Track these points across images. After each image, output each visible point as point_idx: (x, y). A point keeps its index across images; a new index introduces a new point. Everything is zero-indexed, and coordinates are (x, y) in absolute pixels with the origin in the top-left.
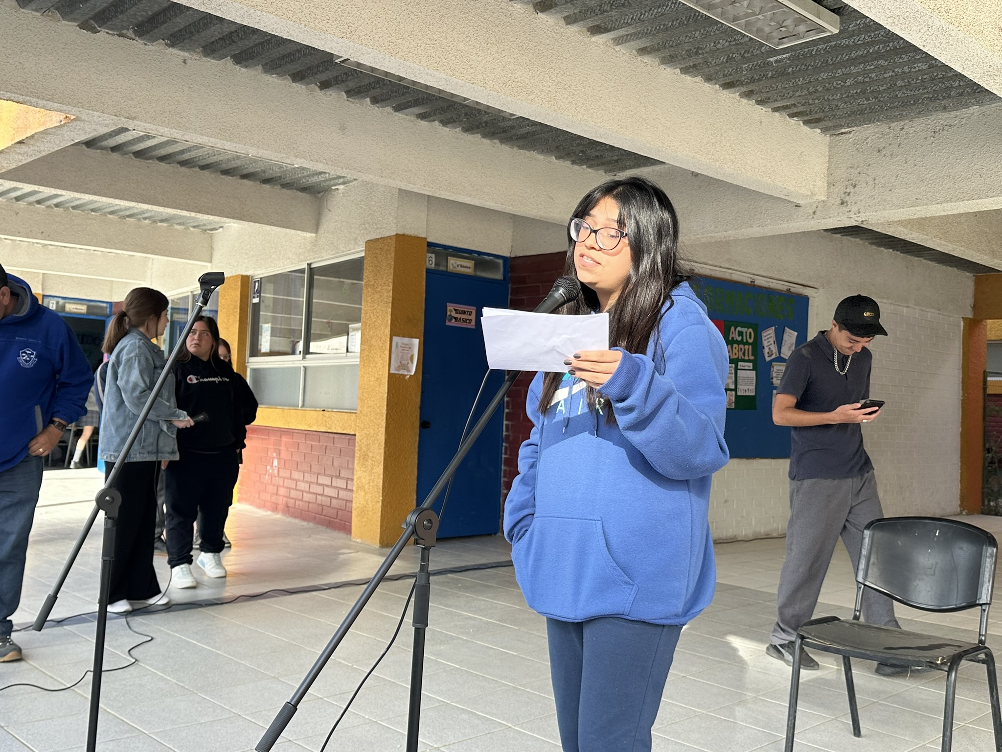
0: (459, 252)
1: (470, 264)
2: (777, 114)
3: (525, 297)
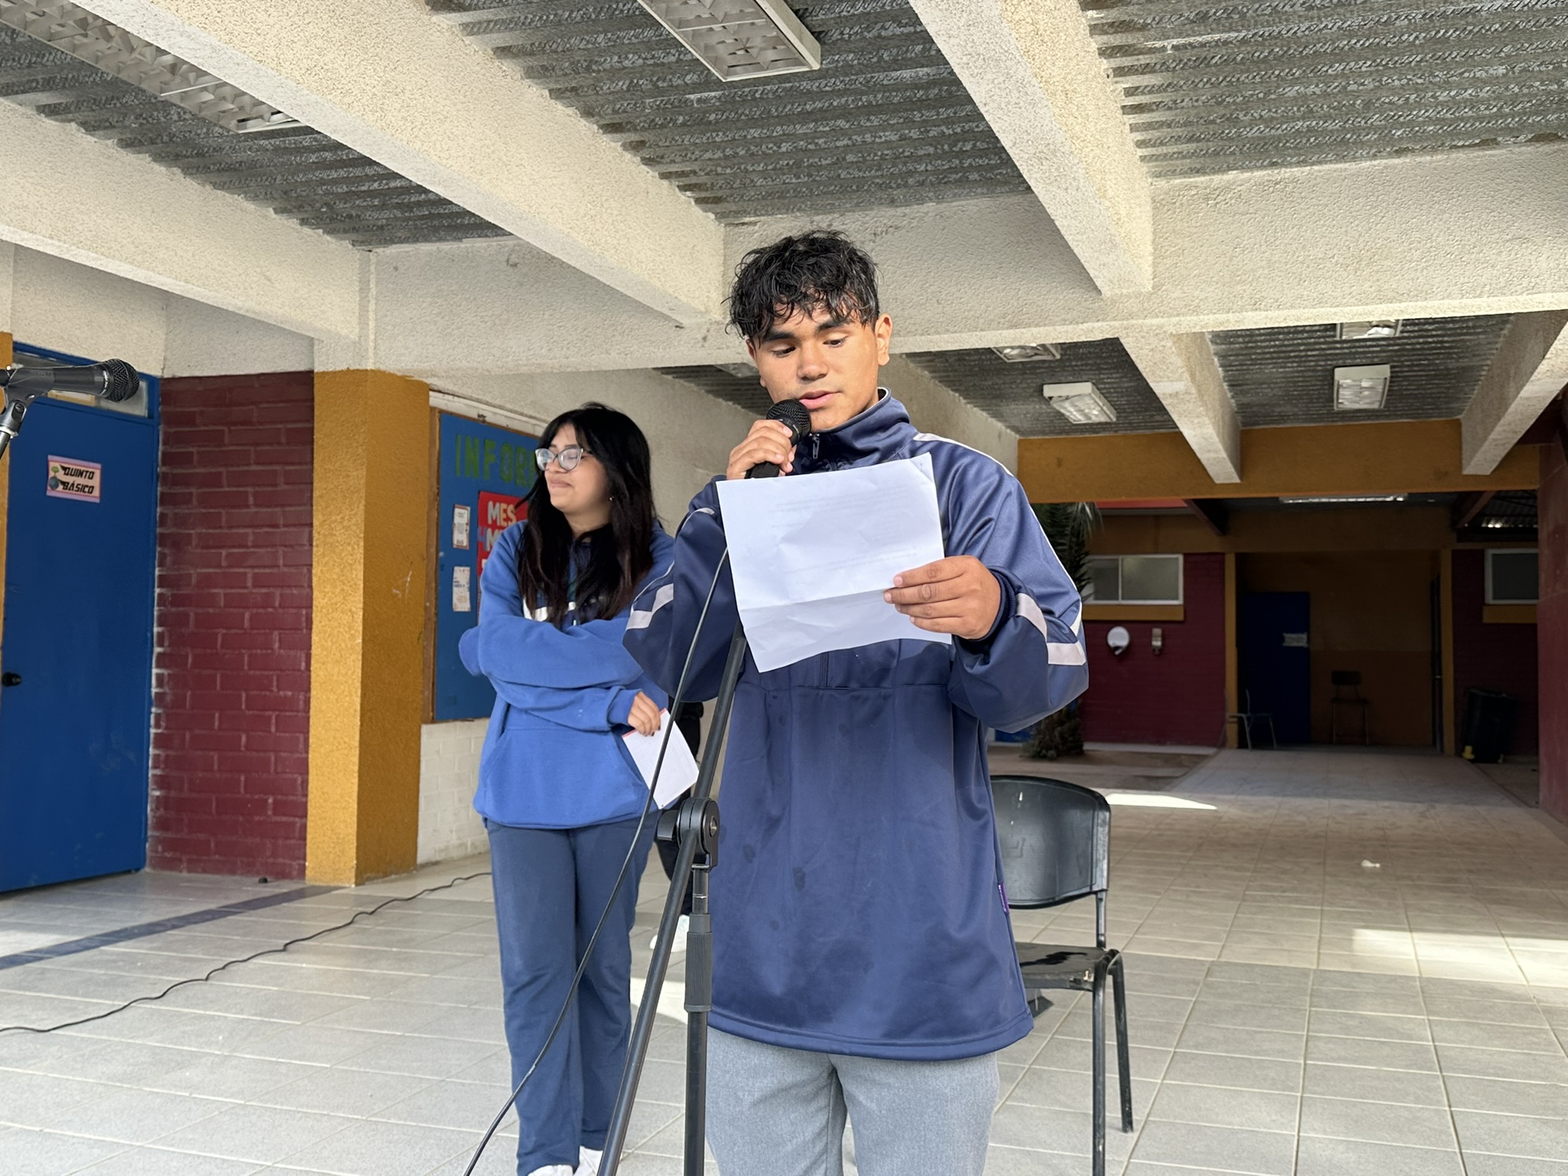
3: (194, 450)
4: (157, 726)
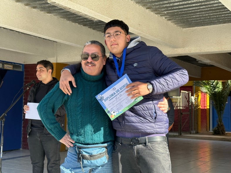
0: (7, 63)
1: (11, 66)
2: (98, 32)
3: (29, 77)
4: (23, 124)
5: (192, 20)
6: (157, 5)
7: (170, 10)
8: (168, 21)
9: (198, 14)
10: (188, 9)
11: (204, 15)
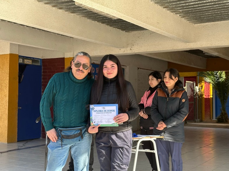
0: (27, 58)
2: (114, 28)
3: (47, 71)
5: (205, 17)
6: (174, 5)
7: (186, 9)
8: (182, 18)
9: (210, 11)
10: (202, 8)
11: (216, 13)
